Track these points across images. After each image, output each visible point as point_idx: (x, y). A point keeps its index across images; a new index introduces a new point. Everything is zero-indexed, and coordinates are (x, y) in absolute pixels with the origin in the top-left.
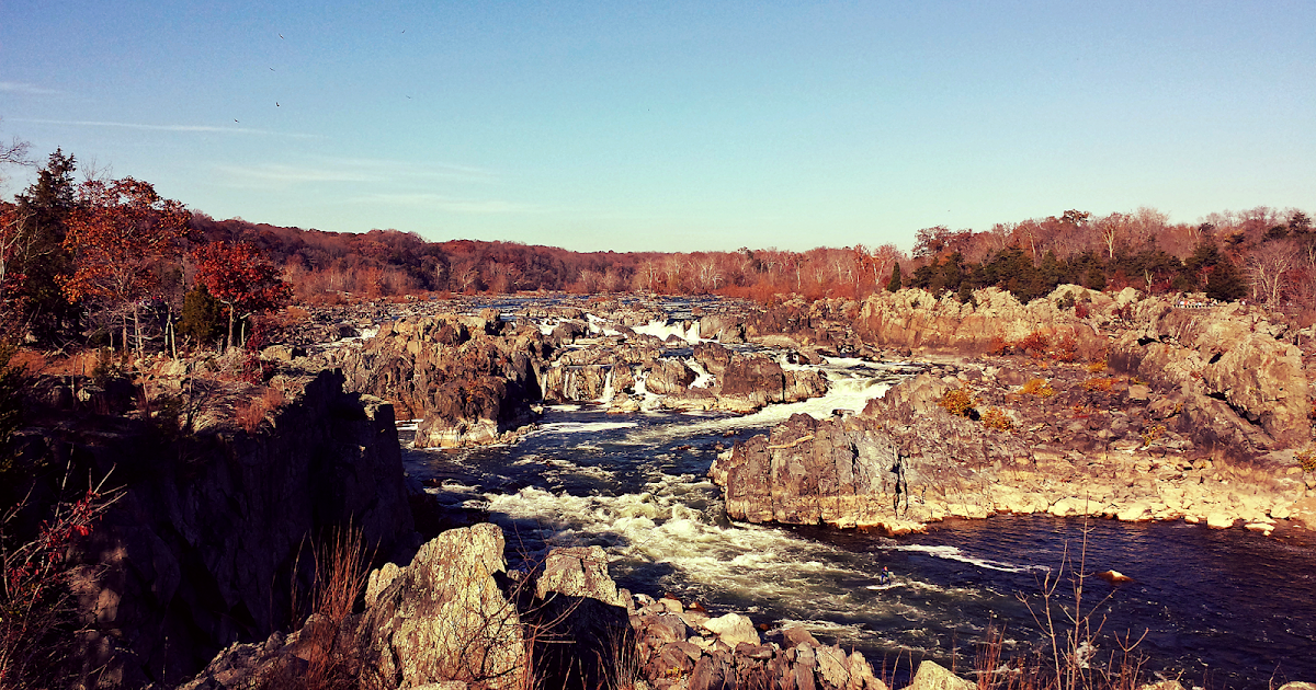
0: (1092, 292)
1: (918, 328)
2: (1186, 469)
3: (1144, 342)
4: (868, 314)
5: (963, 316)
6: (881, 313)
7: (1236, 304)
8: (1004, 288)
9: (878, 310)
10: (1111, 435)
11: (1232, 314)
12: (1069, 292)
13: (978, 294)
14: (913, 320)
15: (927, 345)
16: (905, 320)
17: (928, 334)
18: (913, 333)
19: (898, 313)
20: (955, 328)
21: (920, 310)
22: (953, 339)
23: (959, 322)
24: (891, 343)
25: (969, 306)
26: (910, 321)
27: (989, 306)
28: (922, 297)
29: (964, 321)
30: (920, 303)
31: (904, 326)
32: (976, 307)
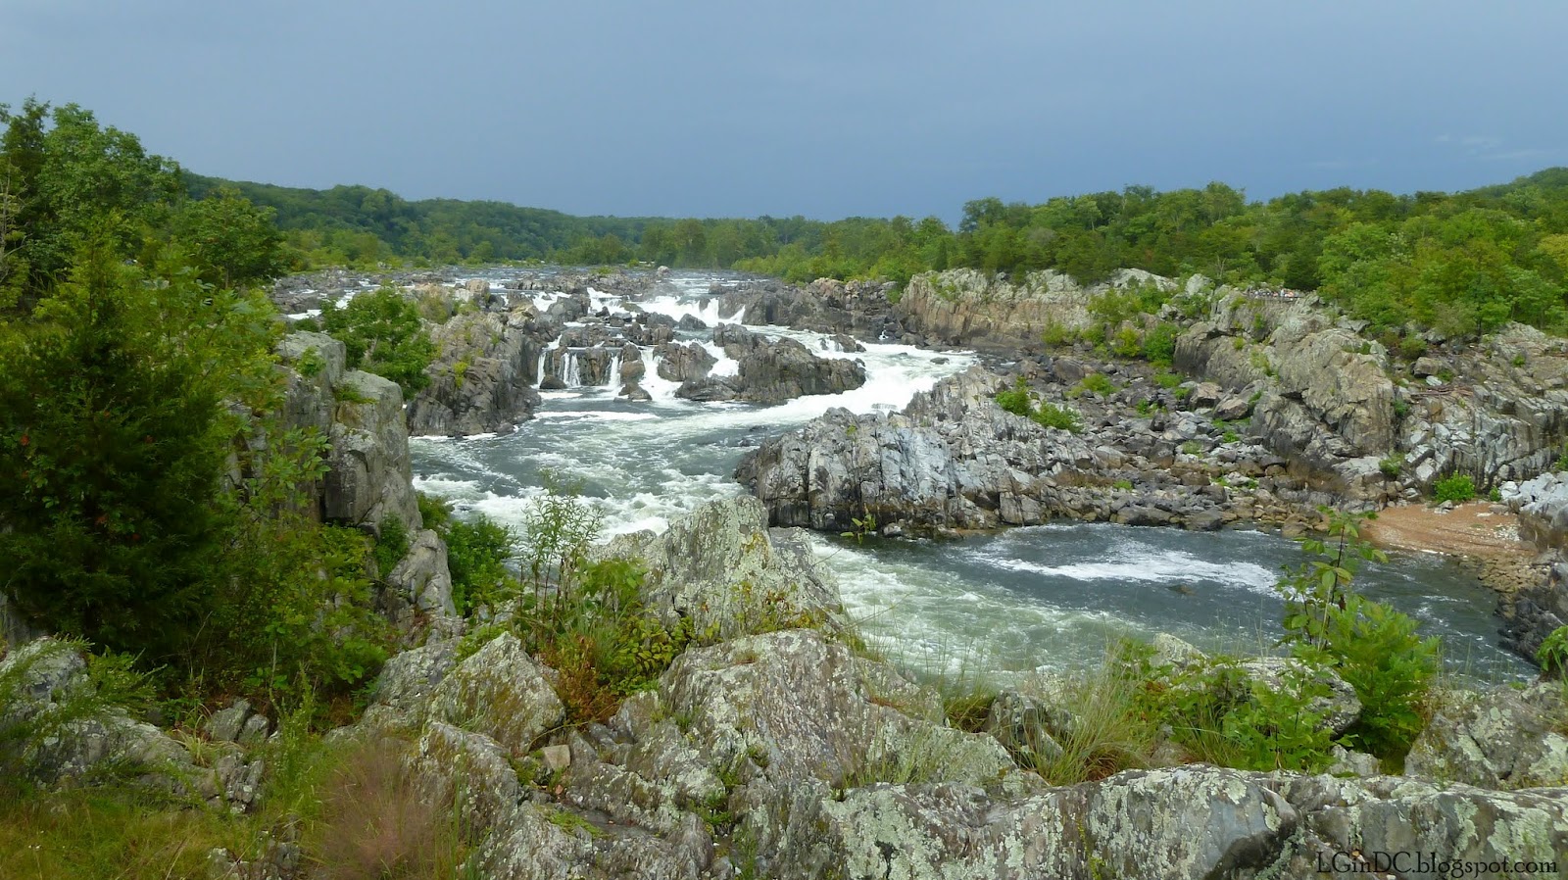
0: (1158, 278)
1: (967, 314)
2: (1257, 476)
3: (1215, 334)
4: (911, 297)
5: (1016, 301)
6: (926, 295)
7: (1313, 297)
8: (1062, 272)
9: (922, 293)
10: (1179, 437)
11: (1311, 306)
12: (1133, 277)
13: (1032, 277)
14: (962, 305)
15: (977, 333)
16: (953, 304)
17: (978, 320)
18: (962, 319)
19: (944, 295)
20: (1008, 315)
21: (969, 293)
22: (1006, 327)
23: (1013, 307)
24: (937, 329)
25: (1024, 290)
26: (958, 304)
27: (1046, 291)
28: (973, 278)
29: (1019, 307)
30: (971, 285)
31: (951, 310)
32: (1031, 292)
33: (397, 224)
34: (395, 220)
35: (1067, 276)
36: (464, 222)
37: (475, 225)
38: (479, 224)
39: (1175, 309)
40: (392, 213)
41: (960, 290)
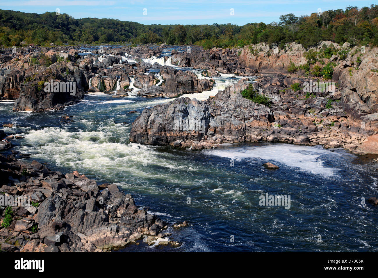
1: (261, 60)
3: (346, 66)
5: (280, 55)
8: (299, 43)
12: (325, 44)
13: (287, 45)
14: (259, 57)
15: (265, 68)
16: (255, 57)
17: (264, 63)
18: (259, 62)
19: (253, 53)
20: (276, 60)
21: (262, 53)
22: (275, 65)
23: (278, 57)
24: (250, 67)
25: (283, 51)
26: (257, 57)
27: (292, 50)
28: (264, 46)
29: (280, 57)
30: (263, 49)
31: (255, 59)
32: (286, 51)
33: (71, 28)
34: (70, 26)
35: (300, 44)
36: (99, 27)
37: (103, 28)
38: (105, 28)
39: (337, 56)
40: (69, 24)
41: (259, 51)
